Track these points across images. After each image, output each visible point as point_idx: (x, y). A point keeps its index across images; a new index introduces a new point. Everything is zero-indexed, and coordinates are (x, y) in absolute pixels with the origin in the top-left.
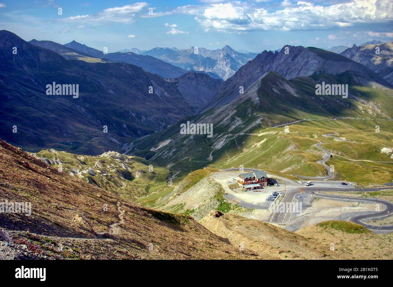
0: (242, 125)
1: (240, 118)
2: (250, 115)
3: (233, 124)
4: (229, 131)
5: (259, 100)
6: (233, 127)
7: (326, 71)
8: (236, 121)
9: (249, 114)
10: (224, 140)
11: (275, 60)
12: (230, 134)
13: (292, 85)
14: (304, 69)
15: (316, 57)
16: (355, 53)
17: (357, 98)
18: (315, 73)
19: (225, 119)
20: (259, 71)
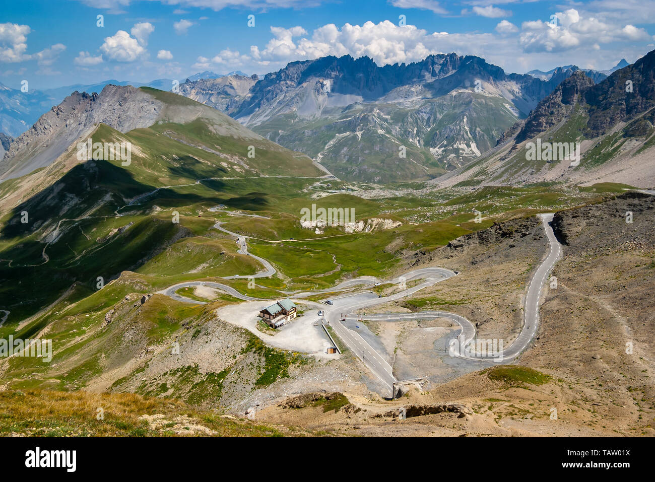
0: (80, 204)
1: (74, 195)
2: (89, 189)
3: (65, 204)
4: (61, 214)
5: (96, 166)
6: (66, 208)
7: (171, 119)
8: (68, 199)
9: (87, 188)
10: (58, 229)
11: (95, 106)
12: (64, 220)
13: (133, 141)
14: (141, 117)
15: (154, 100)
16: (189, 89)
17: (218, 153)
18: (157, 122)
19: (50, 197)
20: (72, 122)
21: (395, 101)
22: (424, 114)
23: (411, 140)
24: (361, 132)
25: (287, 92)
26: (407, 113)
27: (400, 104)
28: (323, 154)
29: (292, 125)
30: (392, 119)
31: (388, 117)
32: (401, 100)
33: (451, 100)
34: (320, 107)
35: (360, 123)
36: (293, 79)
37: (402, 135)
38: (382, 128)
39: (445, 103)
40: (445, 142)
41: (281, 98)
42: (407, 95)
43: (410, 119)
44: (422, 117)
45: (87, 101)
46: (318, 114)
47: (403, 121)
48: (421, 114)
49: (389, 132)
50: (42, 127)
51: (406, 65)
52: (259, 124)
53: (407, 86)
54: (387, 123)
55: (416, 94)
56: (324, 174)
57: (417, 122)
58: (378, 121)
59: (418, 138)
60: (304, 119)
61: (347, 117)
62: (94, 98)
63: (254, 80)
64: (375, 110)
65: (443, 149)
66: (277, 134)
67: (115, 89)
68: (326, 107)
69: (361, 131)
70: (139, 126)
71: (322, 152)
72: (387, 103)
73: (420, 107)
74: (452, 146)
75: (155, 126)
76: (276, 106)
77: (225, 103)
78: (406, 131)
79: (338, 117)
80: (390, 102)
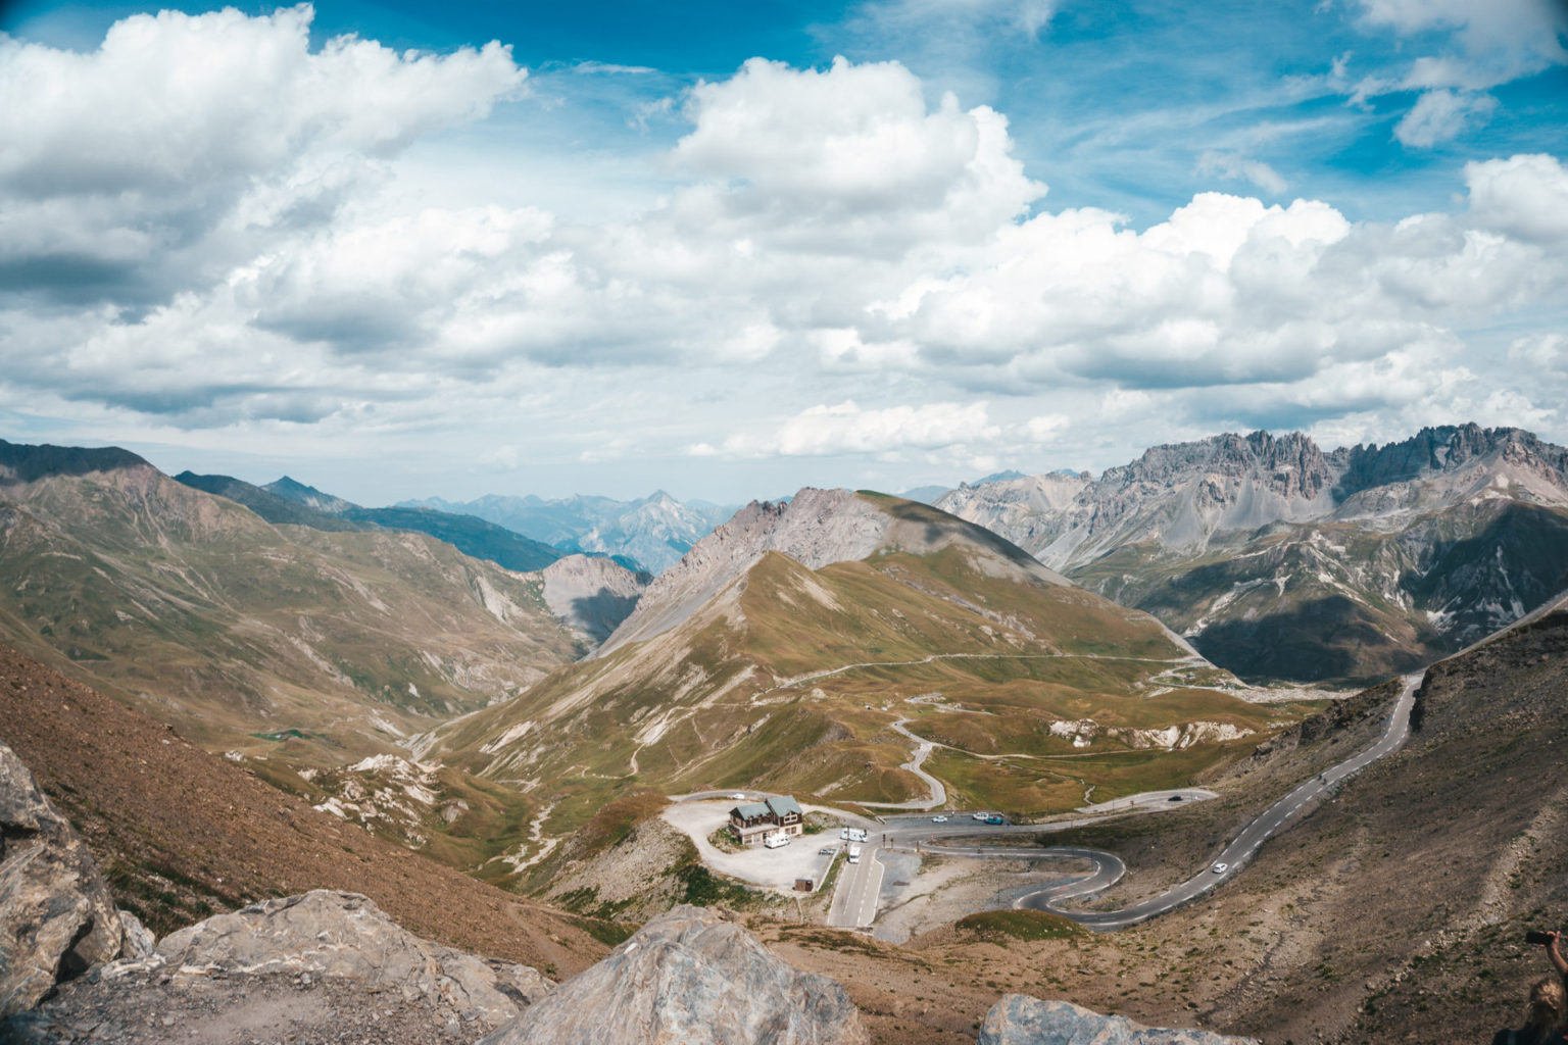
0: (707, 683)
1: (701, 667)
2: (725, 660)
3: (685, 682)
4: (677, 698)
5: (745, 621)
6: (685, 688)
7: (902, 546)
8: (691, 674)
9: (722, 657)
10: (664, 721)
11: (780, 523)
12: (678, 708)
13: (823, 582)
14: (851, 543)
15: (876, 513)
16: (964, 501)
17: (979, 609)
18: (877, 551)
19: (665, 671)
20: (741, 551)
21: (1356, 518)
22: (1415, 543)
23: (1387, 596)
24: (1284, 579)
25: (1144, 502)
26: (1380, 541)
27: (1365, 523)
28: (1205, 622)
29: (1150, 565)
30: (1348, 552)
31: (1341, 549)
32: (1369, 516)
33: (1469, 514)
34: (1206, 530)
35: (1283, 561)
36: (1155, 478)
37: (1369, 585)
38: (1328, 569)
39: (1457, 520)
40: (1459, 600)
41: (1133, 513)
42: (1381, 505)
43: (1385, 553)
44: (1410, 548)
45: (771, 515)
46: (1203, 545)
47: (1371, 558)
48: (1409, 543)
49: (1342, 579)
50: (695, 560)
51: (1379, 449)
52: (1088, 562)
53: (1381, 488)
54: (1340, 561)
55: (1397, 504)
56: (1184, 654)
57: (1399, 559)
58: (1320, 556)
59: (1402, 592)
60: (1174, 554)
61: (1256, 548)
62: (780, 510)
63: (1084, 481)
64: (1314, 534)
65: (1453, 613)
66: (1116, 582)
67: (814, 495)
68: (1218, 531)
69: (1285, 576)
70: (845, 559)
71: (1205, 618)
72: (1340, 523)
73: (1407, 528)
74: (1473, 608)
75: (874, 560)
76: (1123, 528)
77: (1027, 524)
78: (1376, 577)
79: (1241, 549)
80: (1346, 520)
